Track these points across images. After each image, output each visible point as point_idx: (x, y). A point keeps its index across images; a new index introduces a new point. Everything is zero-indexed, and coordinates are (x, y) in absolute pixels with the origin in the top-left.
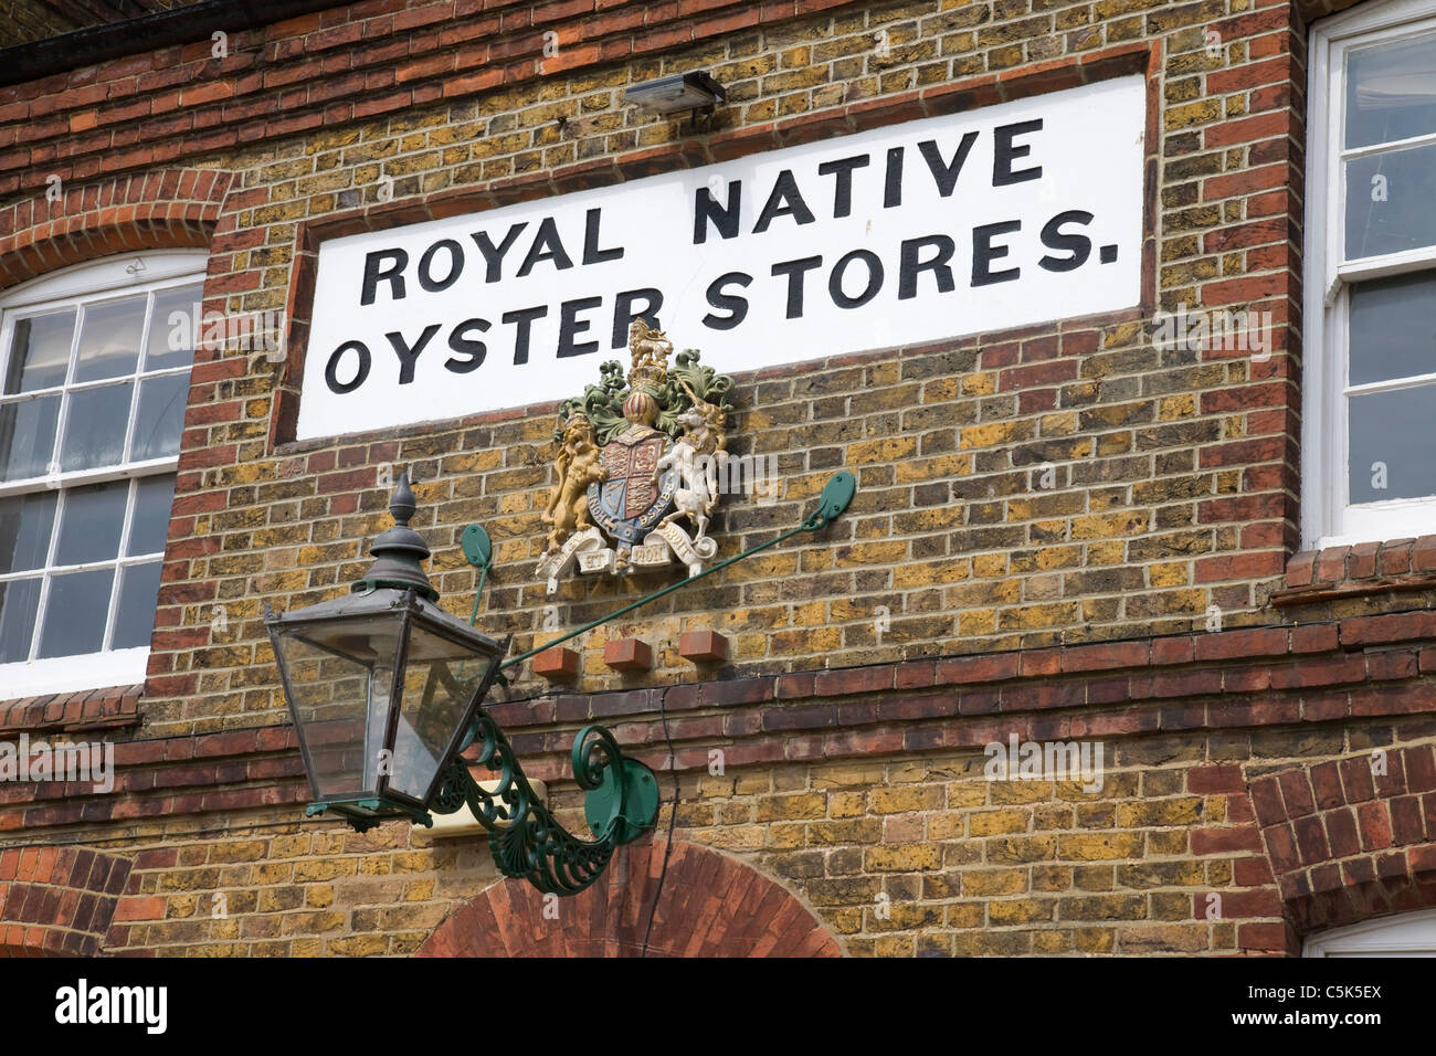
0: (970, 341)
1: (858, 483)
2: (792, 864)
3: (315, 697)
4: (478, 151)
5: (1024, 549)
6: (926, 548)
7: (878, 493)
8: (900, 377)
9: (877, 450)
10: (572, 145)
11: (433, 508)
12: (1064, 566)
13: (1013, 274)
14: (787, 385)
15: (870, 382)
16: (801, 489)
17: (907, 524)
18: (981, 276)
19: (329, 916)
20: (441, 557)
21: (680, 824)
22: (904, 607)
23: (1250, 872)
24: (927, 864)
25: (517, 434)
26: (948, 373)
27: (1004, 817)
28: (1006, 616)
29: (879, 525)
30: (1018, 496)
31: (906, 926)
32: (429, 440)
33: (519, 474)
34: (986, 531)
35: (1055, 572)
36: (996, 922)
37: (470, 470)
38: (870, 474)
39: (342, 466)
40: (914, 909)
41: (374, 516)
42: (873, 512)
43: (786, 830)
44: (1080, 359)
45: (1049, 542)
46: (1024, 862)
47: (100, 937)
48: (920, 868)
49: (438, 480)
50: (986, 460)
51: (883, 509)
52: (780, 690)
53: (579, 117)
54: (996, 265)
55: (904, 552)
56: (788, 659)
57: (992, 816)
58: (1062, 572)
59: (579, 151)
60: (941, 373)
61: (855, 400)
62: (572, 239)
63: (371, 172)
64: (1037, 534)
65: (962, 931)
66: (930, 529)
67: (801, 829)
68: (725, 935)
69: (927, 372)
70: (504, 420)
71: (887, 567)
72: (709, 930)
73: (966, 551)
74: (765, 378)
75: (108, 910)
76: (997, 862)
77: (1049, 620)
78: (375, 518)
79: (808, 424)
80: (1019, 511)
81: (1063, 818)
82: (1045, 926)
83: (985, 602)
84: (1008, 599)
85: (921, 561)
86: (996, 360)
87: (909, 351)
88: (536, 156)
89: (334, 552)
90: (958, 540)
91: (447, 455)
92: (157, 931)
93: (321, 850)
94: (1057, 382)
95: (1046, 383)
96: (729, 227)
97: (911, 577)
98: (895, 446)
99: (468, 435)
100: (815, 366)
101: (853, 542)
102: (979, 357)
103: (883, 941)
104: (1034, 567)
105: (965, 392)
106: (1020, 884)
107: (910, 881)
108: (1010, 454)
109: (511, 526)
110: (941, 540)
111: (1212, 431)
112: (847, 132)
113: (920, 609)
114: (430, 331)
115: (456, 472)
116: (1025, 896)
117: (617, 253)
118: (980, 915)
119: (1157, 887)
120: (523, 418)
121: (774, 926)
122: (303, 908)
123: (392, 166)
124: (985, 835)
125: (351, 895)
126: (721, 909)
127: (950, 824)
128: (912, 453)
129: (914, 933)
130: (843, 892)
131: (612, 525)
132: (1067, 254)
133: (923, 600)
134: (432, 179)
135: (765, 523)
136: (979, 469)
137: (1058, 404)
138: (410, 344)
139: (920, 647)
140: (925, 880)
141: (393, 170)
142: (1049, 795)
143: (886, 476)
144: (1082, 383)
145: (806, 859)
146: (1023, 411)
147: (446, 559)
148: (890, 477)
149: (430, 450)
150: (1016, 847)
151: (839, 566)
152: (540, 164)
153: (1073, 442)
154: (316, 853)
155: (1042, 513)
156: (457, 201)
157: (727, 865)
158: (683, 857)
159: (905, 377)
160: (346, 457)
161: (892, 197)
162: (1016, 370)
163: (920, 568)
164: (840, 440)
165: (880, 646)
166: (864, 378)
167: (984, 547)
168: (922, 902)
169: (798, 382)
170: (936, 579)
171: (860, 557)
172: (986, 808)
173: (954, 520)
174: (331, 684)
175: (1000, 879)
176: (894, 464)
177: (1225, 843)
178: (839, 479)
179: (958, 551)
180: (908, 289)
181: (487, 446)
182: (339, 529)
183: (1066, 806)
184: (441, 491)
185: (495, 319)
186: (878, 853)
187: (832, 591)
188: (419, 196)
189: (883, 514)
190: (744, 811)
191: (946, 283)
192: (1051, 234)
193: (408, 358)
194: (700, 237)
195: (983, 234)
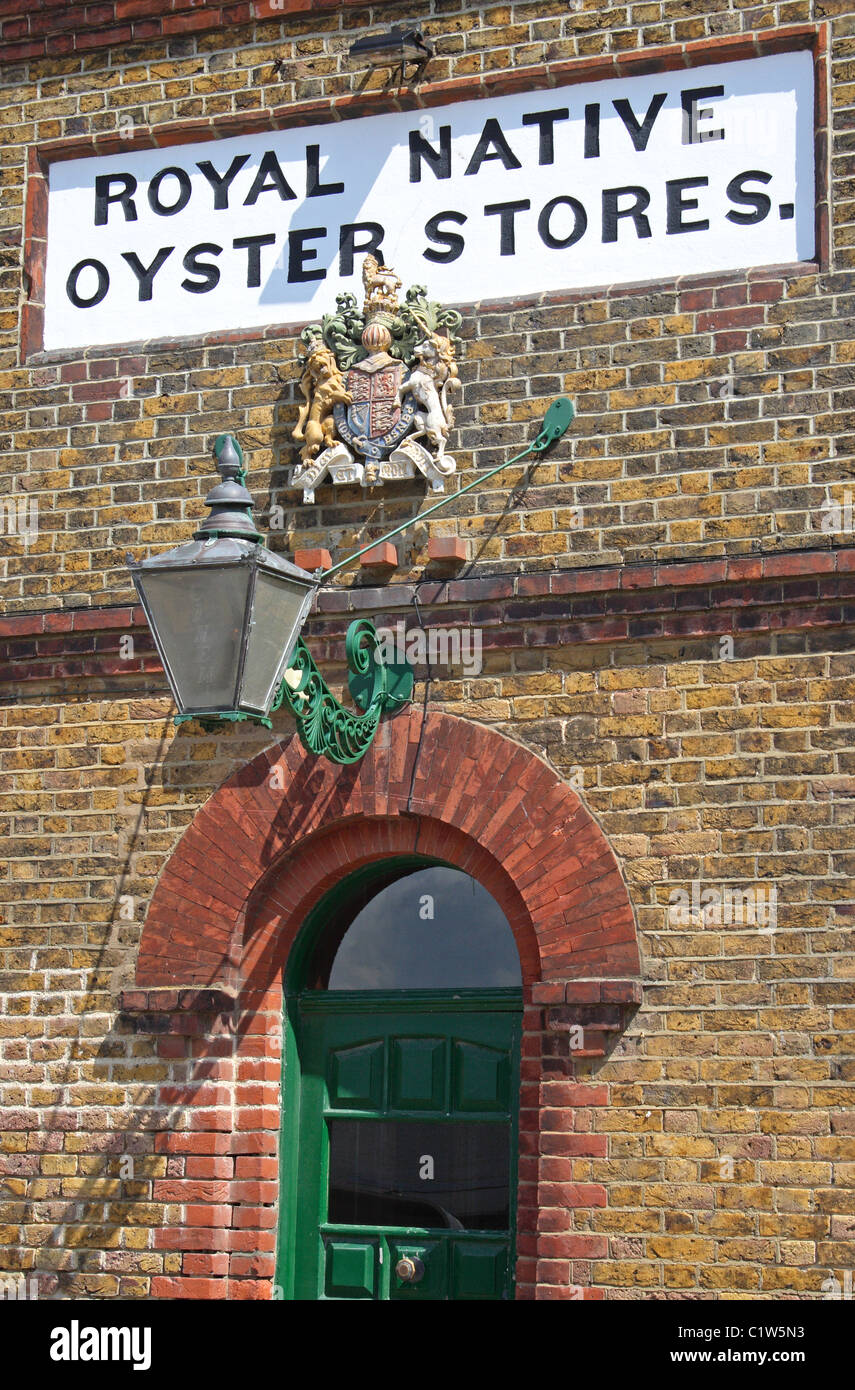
0: (670, 286)
1: (575, 408)
2: (535, 731)
3: (89, 584)
4: (200, 86)
5: (725, 470)
6: (639, 467)
7: (594, 418)
8: (608, 316)
9: (592, 379)
10: (290, 86)
11: (184, 419)
12: (758, 485)
13: (704, 225)
14: (507, 318)
15: (582, 319)
16: (525, 412)
17: (622, 446)
18: (676, 226)
19: (125, 772)
20: (196, 463)
21: (433, 698)
22: (622, 518)
24: (651, 731)
25: (259, 354)
26: (652, 314)
27: (714, 693)
28: (711, 527)
29: (597, 446)
30: (717, 424)
31: (634, 781)
32: (174, 355)
33: (264, 390)
34: (691, 453)
35: (752, 491)
36: (710, 777)
37: (216, 386)
38: (587, 401)
39: (94, 377)
40: (642, 767)
41: (129, 424)
42: (591, 435)
43: (529, 703)
44: (766, 307)
45: (746, 465)
46: (732, 729)
48: (645, 734)
49: (186, 393)
50: (687, 393)
51: (600, 432)
52: (520, 590)
53: (295, 60)
54: (688, 216)
55: (619, 470)
56: (520, 560)
57: (706, 692)
58: (758, 490)
59: (297, 92)
60: (645, 314)
61: (568, 334)
62: (295, 173)
63: (97, 102)
64: (734, 457)
65: (684, 784)
66: (642, 450)
67: (541, 703)
68: (480, 789)
69: (634, 311)
70: (246, 341)
71: (606, 483)
72: (466, 784)
73: (674, 470)
74: (487, 312)
76: (710, 729)
77: (748, 531)
78: (130, 427)
79: (528, 355)
80: (719, 436)
81: (764, 693)
82: (751, 780)
83: (692, 515)
84: (712, 512)
85: (637, 479)
86: (693, 303)
87: (616, 293)
88: (256, 95)
89: (95, 456)
90: (666, 460)
91: (194, 371)
93: (110, 716)
94: (748, 325)
95: (738, 326)
96: (443, 172)
97: (624, 491)
98: (607, 376)
99: (211, 353)
100: (531, 303)
101: (574, 460)
102: (677, 301)
103: (616, 794)
104: (733, 486)
105: (668, 331)
106: (730, 747)
107: (637, 745)
108: (708, 387)
109: (260, 437)
110: (652, 459)
112: (547, 86)
113: (637, 520)
114: (165, 253)
115: (204, 386)
116: (734, 757)
117: (338, 188)
118: (697, 772)
119: (842, 748)
120: (262, 339)
121: (522, 781)
122: (98, 765)
123: (116, 96)
124: (699, 708)
125: (141, 755)
126: (475, 767)
127: (668, 699)
128: (622, 383)
129: (642, 788)
130: (580, 754)
131: (360, 443)
132: (750, 209)
133: (639, 511)
134: (157, 111)
135: (494, 441)
136: (682, 399)
137: (748, 345)
138: (147, 264)
139: (638, 552)
140: (650, 744)
141: (117, 100)
142: (752, 675)
143: (600, 405)
144: (769, 328)
145: (547, 729)
146: (719, 350)
147: (201, 465)
148: (605, 404)
149: (177, 366)
150: (725, 717)
151: (562, 481)
152: (260, 102)
153: (763, 379)
154: (105, 719)
155: (739, 439)
156: (181, 133)
157: (478, 732)
158: (439, 725)
159: (614, 315)
160: (99, 369)
161: (592, 149)
162: (712, 314)
163: (634, 485)
164: (558, 371)
165: (602, 551)
166: (576, 315)
167: (690, 467)
168: (649, 762)
169: (517, 316)
170: (650, 494)
171: (580, 474)
172: (698, 686)
173: (662, 443)
174: (103, 574)
175: (711, 743)
176: (608, 392)
178: (558, 405)
179: (667, 471)
180: (610, 234)
181: (230, 363)
182: (96, 436)
183: (766, 684)
184: (191, 404)
185: (226, 244)
186: (609, 723)
187: (559, 502)
188: (145, 126)
189: (599, 437)
190: (490, 688)
191: (644, 230)
192: (735, 191)
193: (146, 277)
194: (416, 176)
195: (675, 187)
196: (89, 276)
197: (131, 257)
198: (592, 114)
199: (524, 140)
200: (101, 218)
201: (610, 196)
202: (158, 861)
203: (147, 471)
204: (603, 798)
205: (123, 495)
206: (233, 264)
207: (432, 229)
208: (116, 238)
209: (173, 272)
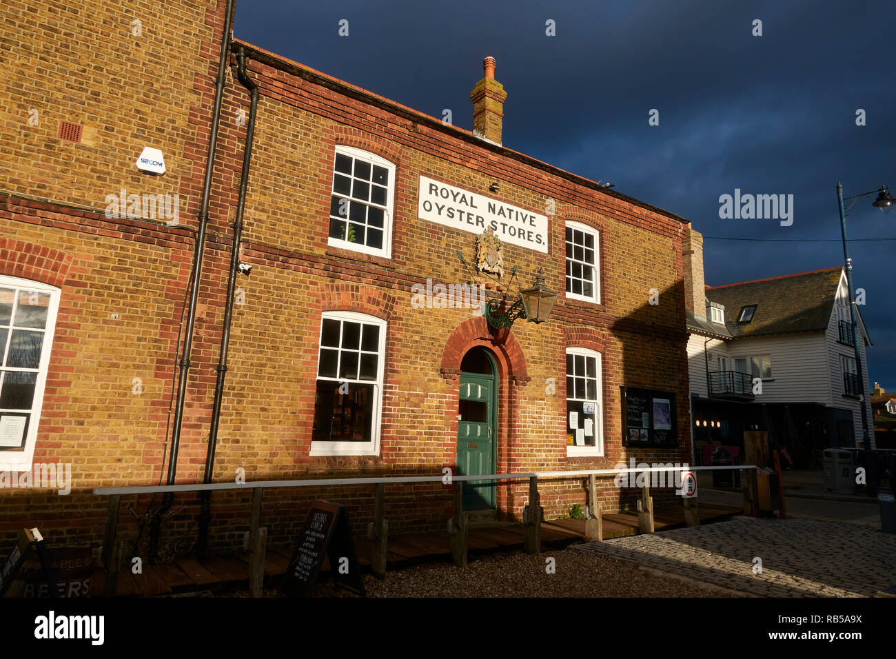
0: (531, 250)
1: (518, 268)
6: (527, 282)
7: (521, 270)
9: (520, 263)
11: (451, 245)
13: (532, 241)
17: (524, 277)
23: (563, 340)
25: (465, 236)
26: (529, 254)
27: (537, 326)
29: (521, 275)
32: (449, 230)
33: (466, 245)
37: (457, 240)
44: (544, 260)
47: (391, 313)
49: (451, 240)
50: (534, 271)
51: (521, 273)
53: (472, 178)
54: (531, 238)
55: (524, 281)
59: (473, 184)
61: (517, 253)
62: (469, 202)
63: (433, 166)
66: (527, 279)
69: (526, 253)
70: (463, 233)
71: (522, 283)
75: (392, 308)
78: (440, 242)
79: (511, 255)
82: (542, 343)
85: (526, 284)
87: (524, 248)
88: (465, 181)
89: (432, 246)
90: (531, 282)
92: (403, 314)
95: (541, 262)
96: (494, 213)
98: (522, 263)
100: (511, 244)
101: (517, 277)
102: (533, 254)
103: (524, 342)
105: (531, 258)
107: (526, 333)
109: (465, 254)
110: (529, 281)
111: (558, 277)
114: (443, 206)
116: (540, 339)
117: (476, 207)
118: (535, 340)
119: (553, 340)
120: (466, 233)
121: (509, 336)
125: (442, 316)
131: (490, 263)
132: (539, 241)
138: (440, 207)
140: (528, 334)
141: (438, 169)
144: (545, 264)
145: (514, 327)
146: (538, 265)
148: (522, 268)
149: (449, 233)
150: (539, 331)
151: (516, 280)
152: (466, 183)
160: (434, 227)
161: (517, 219)
162: (537, 258)
164: (515, 259)
166: (518, 250)
169: (509, 247)
171: (519, 280)
172: (535, 325)
173: (530, 279)
175: (537, 335)
176: (522, 266)
177: (561, 336)
178: (515, 266)
180: (519, 237)
181: (460, 236)
183: (544, 326)
184: (452, 242)
185: (456, 210)
187: (515, 285)
188: (444, 177)
192: (537, 236)
193: (440, 210)
194: (489, 211)
195: (529, 232)
196: (427, 204)
197: (437, 204)
198: (517, 212)
199: (507, 213)
200: (431, 193)
201: (520, 230)
202: (446, 340)
203: (444, 253)
204: (521, 342)
205: (439, 257)
206: (457, 214)
207: (492, 222)
208: (433, 198)
209: (444, 211)
